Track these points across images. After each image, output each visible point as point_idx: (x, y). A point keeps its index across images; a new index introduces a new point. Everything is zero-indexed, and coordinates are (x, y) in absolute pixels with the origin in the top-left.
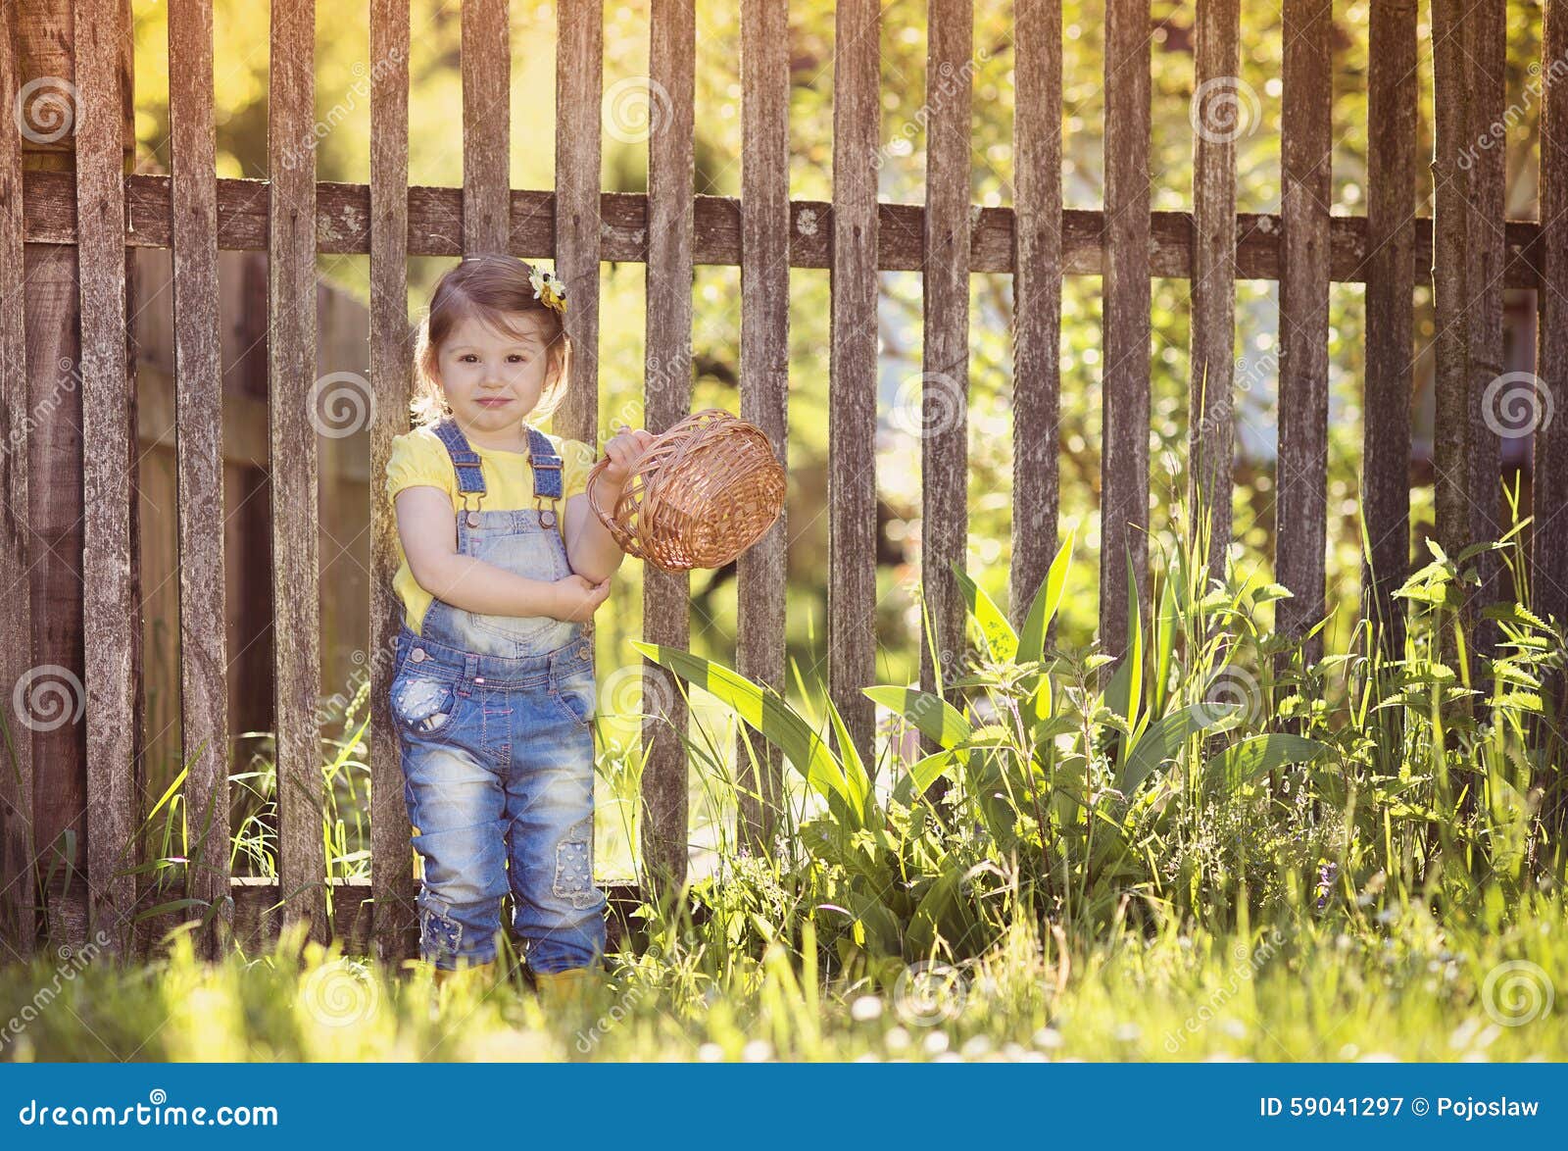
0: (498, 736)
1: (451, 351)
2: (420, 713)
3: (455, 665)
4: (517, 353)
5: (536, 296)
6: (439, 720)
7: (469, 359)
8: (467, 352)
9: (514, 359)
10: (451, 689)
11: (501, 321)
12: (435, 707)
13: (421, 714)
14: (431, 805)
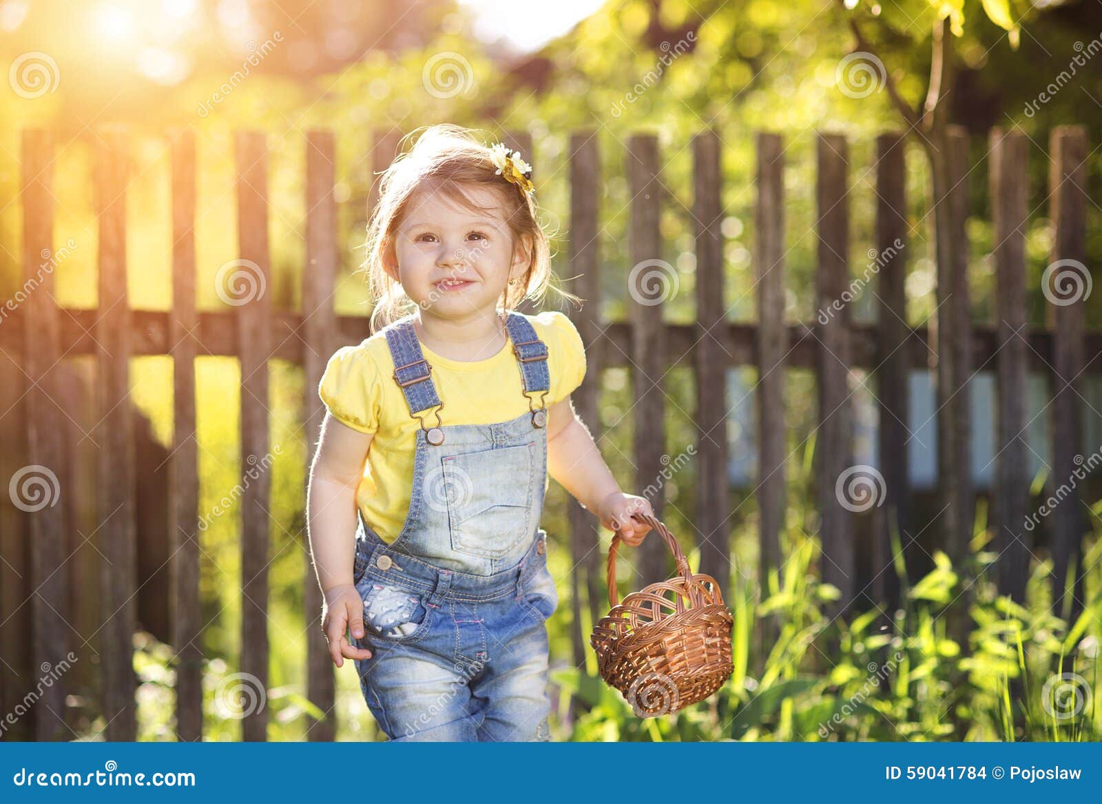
0: (472, 643)
1: (407, 232)
2: (389, 620)
3: (425, 579)
4: (477, 229)
5: (498, 173)
6: (410, 629)
7: (426, 238)
8: (422, 231)
9: (474, 236)
10: (420, 598)
11: (458, 193)
12: (406, 616)
13: (391, 621)
14: (403, 708)
